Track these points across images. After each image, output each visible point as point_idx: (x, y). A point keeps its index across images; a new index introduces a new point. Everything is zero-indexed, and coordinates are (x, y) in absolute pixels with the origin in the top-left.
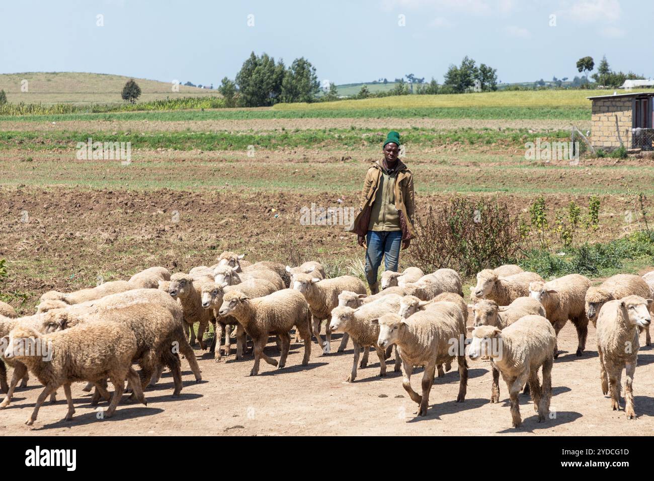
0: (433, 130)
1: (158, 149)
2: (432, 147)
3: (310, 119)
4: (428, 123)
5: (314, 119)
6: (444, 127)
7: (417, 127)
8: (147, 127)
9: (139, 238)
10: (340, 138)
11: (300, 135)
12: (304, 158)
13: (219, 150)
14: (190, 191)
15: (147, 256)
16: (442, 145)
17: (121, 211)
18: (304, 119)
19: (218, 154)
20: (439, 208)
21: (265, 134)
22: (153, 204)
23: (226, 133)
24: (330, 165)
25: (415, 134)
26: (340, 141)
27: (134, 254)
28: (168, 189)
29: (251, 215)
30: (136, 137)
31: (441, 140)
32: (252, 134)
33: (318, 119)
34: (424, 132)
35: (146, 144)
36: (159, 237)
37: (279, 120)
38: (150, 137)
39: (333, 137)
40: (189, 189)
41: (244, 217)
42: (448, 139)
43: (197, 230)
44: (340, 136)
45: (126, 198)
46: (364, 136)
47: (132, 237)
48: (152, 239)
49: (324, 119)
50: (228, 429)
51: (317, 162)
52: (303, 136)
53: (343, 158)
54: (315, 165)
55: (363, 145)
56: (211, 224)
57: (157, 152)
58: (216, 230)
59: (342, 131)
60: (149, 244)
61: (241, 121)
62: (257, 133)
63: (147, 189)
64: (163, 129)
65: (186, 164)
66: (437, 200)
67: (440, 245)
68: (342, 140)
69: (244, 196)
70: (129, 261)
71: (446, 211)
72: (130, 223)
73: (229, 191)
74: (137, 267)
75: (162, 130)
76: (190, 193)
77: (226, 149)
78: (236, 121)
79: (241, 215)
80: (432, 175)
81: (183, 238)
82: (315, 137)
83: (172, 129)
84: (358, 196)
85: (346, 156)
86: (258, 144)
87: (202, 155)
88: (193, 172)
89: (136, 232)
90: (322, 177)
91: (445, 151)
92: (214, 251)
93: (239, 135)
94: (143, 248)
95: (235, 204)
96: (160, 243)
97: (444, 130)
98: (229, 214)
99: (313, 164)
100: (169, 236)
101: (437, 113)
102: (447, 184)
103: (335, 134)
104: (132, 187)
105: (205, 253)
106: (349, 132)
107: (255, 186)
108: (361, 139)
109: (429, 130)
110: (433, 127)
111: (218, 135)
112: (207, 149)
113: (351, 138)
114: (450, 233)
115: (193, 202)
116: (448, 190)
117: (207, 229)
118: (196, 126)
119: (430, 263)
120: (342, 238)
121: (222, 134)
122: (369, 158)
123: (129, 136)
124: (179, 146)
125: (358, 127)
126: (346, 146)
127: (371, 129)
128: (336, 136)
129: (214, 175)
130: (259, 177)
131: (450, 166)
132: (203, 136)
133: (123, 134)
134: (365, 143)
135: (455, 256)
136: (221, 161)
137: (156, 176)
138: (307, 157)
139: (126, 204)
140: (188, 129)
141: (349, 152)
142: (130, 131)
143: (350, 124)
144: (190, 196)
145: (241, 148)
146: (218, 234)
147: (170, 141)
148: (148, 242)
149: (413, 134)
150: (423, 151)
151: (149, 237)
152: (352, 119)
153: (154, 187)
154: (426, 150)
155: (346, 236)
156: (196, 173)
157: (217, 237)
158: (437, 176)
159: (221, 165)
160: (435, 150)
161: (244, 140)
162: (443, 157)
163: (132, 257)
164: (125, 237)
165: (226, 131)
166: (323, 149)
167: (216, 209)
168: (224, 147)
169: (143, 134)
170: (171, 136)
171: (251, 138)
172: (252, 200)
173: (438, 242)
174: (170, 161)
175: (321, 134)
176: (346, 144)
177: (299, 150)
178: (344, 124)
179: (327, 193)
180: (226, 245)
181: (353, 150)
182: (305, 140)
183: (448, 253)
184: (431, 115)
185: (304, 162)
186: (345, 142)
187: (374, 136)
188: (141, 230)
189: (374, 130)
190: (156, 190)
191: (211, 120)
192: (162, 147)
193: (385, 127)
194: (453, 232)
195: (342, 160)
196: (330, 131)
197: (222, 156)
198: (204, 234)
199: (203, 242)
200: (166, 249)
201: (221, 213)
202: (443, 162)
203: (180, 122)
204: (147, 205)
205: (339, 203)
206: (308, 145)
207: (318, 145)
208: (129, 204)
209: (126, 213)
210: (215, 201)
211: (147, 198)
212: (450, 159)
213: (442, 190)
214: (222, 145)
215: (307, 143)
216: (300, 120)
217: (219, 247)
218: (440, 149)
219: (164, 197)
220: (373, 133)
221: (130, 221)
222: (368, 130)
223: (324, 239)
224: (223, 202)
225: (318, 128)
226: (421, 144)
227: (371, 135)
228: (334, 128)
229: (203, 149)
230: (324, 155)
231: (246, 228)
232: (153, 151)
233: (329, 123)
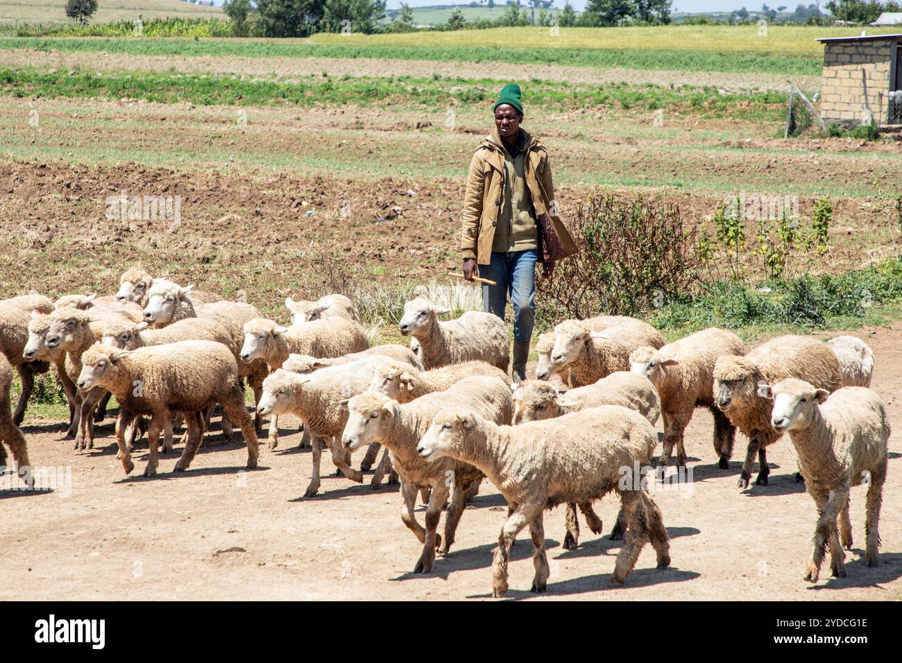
0: (565, 85)
1: (123, 100)
2: (561, 112)
3: (368, 61)
4: (556, 73)
5: (374, 60)
6: (582, 80)
7: (539, 78)
8: (104, 63)
9: (86, 241)
10: (415, 93)
11: (351, 85)
12: (357, 123)
13: (220, 103)
14: (173, 168)
15: (100, 271)
16: (577, 108)
17: (59, 196)
18: (359, 60)
19: (219, 110)
20: (569, 210)
21: (295, 82)
22: (112, 187)
23: (233, 77)
24: (397, 136)
25: (536, 89)
26: (415, 97)
27: (78, 266)
28: (137, 163)
29: (269, 211)
30: (88, 78)
31: (577, 102)
32: (275, 81)
33: (381, 60)
34: (550, 88)
35: (103, 90)
36: (119, 240)
37: (318, 60)
38: (110, 80)
39: (404, 90)
40: (170, 165)
41: (257, 213)
42: (587, 100)
43: (181, 232)
44: (415, 89)
45: (68, 176)
46: (454, 90)
47: (76, 239)
48: (109, 244)
49: (392, 61)
50: (220, 552)
51: (378, 129)
52: (356, 86)
53: (419, 124)
54: (374, 134)
55: (452, 104)
56: (205, 222)
57: (121, 104)
58: (211, 233)
59: (419, 82)
60: (103, 250)
61: (257, 60)
62: (282, 79)
63: (103, 163)
64: (132, 68)
65: (166, 124)
66: (567, 196)
67: (570, 269)
68: (418, 95)
69: (257, 180)
70: (69, 277)
71: (580, 215)
72: (74, 217)
73: (235, 171)
74: (82, 288)
75: (129, 69)
76: (172, 172)
77: (232, 103)
78: (250, 59)
79: (255, 210)
80: (560, 157)
81: (159, 243)
82: (375, 89)
83: (146, 68)
84: (441, 186)
85: (423, 122)
86: (284, 97)
87: (194, 111)
88: (178, 139)
89: (82, 230)
90: (384, 154)
91: (582, 118)
92: (207, 266)
93: (254, 81)
94: (93, 257)
95: (243, 191)
96: (122, 250)
97: (582, 85)
98: (233, 208)
99: (370, 133)
100: (136, 239)
101: (572, 57)
102: (584, 170)
103: (407, 84)
104: (79, 158)
105: (192, 269)
106: (430, 82)
107: (277, 164)
108: (449, 95)
109: (558, 84)
110: (564, 79)
111: (221, 80)
112: (201, 103)
113: (432, 93)
114: (586, 251)
115: (176, 186)
116: (585, 182)
117: (197, 230)
118: (187, 66)
119: (553, 297)
120: (412, 251)
121: (226, 79)
122: (460, 125)
123: (77, 76)
124: (156, 95)
125: (444, 75)
126: (425, 106)
127: (466, 79)
128: (409, 88)
129: (211, 144)
130: (283, 150)
131: (590, 143)
132: (196, 80)
133: (66, 72)
134: (456, 102)
135: (593, 286)
136: (224, 122)
137: (119, 142)
138: (361, 120)
139: (68, 186)
140: (172, 70)
141: (429, 115)
142: (77, 68)
143: (432, 71)
144: (172, 176)
145: (256, 102)
146: (215, 240)
147: (142, 86)
148: (101, 247)
149: (532, 89)
150: (547, 117)
151: (104, 239)
152: (436, 62)
153: (115, 160)
154: (553, 117)
155: (419, 249)
156: (182, 140)
157: (214, 244)
158: (568, 158)
159: (223, 128)
160: (566, 117)
161: (262, 90)
162: (579, 128)
163: (75, 271)
164: (65, 239)
165: (233, 74)
166: (387, 108)
167: (212, 199)
168: (229, 99)
169: (99, 74)
170: (143, 78)
171: (273, 87)
172: (270, 186)
173: (566, 264)
174: (141, 119)
175: (386, 84)
176: (424, 102)
177: (350, 108)
178: (422, 69)
179: (391, 180)
180: (227, 256)
181: (435, 111)
182: (359, 93)
183: (582, 281)
184: (562, 61)
185: (357, 128)
186: (422, 98)
187: (469, 91)
188: (91, 228)
189: (470, 82)
190: (117, 164)
191: (208, 56)
192: (129, 96)
193: (487, 77)
194: (592, 248)
195: (418, 127)
196: (399, 80)
197: (224, 114)
198: (191, 238)
199: (190, 251)
200: (129, 260)
201: (221, 206)
202: (579, 136)
203: (160, 57)
204: (102, 189)
205: (410, 196)
206: (363, 102)
207: (380, 102)
208: (73, 186)
209: (68, 200)
210: (212, 185)
211: (102, 177)
212: (588, 131)
213: (575, 181)
214: (226, 96)
215: (363, 98)
216: (352, 61)
217: (216, 260)
218: (574, 114)
219: (130, 176)
220: (468, 86)
221: (73, 213)
222: (461, 81)
223: (384, 252)
224: (224, 187)
225: (380, 75)
226: (544, 106)
227: (464, 88)
228: (405, 75)
229: (194, 102)
230: (389, 119)
231: (260, 231)
232: (114, 103)
233: (398, 68)
